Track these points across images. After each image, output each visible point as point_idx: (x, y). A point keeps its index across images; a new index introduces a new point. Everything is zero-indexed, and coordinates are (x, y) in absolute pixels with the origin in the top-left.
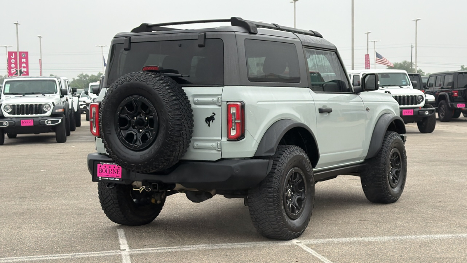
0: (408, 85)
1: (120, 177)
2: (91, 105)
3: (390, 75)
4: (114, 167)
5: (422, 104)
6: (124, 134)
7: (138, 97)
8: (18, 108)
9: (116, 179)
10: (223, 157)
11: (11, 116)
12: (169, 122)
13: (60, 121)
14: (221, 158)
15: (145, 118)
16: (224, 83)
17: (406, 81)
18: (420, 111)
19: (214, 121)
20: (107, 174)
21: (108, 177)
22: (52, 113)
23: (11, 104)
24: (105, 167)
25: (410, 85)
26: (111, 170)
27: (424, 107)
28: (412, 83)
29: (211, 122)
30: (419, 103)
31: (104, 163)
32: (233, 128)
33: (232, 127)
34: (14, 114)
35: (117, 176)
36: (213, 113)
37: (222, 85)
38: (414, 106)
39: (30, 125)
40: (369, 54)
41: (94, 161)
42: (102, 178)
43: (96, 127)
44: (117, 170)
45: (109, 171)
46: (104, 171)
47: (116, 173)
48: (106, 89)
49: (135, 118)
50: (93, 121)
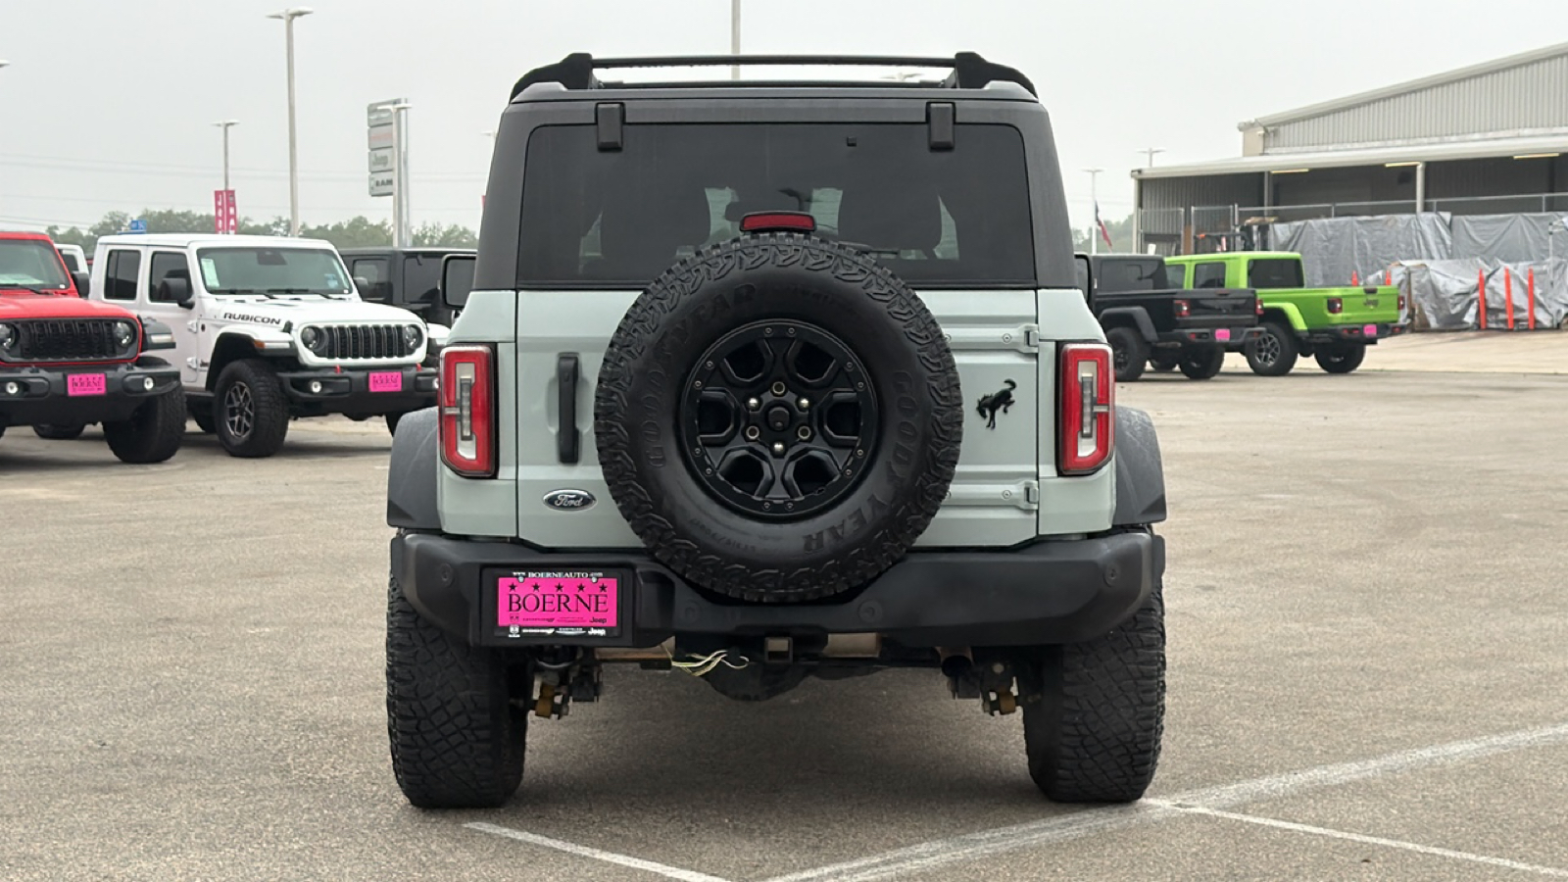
0: (346, 291)
1: (612, 622)
2: (448, 354)
3: (285, 256)
4: (581, 588)
5: (420, 355)
6: (718, 460)
7: (793, 326)
9: (593, 632)
10: (1040, 533)
12: (933, 414)
14: (1034, 535)
15: (798, 401)
16: (1036, 278)
17: (337, 278)
18: (420, 378)
19: (1009, 409)
20: (547, 616)
21: (553, 624)
24: (535, 587)
25: (350, 291)
26: (563, 599)
27: (425, 364)
28: (355, 282)
29: (999, 413)
30: (411, 351)
31: (532, 575)
32: (1086, 431)
33: (1082, 430)
35: (595, 621)
36: (1006, 382)
37: (1034, 285)
38: (395, 360)
40: (230, 188)
41: (484, 566)
42: (524, 631)
43: (474, 437)
44: (593, 597)
45: (556, 602)
46: (531, 602)
47: (589, 608)
48: (514, 293)
49: (753, 401)
50: (460, 417)
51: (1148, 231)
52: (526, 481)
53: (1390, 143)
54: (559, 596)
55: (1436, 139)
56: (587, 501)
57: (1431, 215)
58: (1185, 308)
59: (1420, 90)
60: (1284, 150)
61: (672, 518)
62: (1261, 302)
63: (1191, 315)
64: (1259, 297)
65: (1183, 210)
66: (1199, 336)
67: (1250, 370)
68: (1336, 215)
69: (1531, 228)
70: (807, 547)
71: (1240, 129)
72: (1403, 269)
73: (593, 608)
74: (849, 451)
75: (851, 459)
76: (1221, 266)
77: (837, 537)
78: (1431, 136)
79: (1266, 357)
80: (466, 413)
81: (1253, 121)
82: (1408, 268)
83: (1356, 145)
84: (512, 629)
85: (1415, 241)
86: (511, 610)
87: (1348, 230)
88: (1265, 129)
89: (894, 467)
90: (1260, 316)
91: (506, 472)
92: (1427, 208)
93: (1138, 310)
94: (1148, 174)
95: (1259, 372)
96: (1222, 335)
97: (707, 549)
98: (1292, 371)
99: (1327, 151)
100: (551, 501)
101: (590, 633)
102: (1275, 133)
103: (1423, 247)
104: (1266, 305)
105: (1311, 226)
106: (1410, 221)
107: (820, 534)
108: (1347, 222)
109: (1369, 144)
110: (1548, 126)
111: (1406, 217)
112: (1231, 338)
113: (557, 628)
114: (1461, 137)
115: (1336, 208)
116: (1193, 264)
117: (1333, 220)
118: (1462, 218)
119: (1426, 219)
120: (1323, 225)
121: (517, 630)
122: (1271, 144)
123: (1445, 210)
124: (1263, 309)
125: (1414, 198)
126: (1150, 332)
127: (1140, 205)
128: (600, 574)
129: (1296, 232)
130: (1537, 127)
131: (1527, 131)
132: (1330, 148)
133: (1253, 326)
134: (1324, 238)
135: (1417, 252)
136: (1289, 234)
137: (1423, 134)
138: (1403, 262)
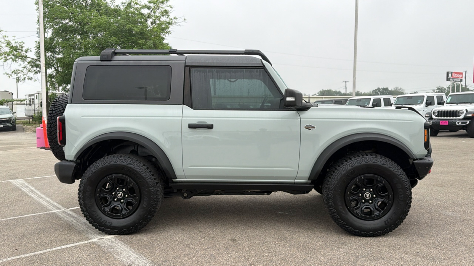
8: (441, 113)
11: (437, 118)
13: (468, 123)
22: (464, 117)
23: (438, 110)
34: (438, 117)
39: (445, 124)
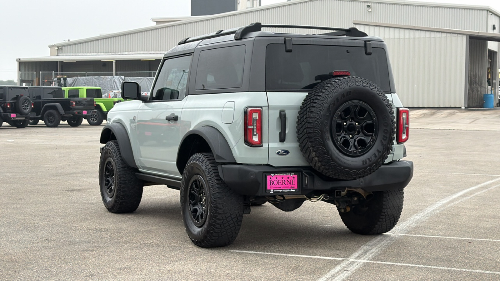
1: (296, 188)
4: (288, 178)
7: (358, 102)
10: (394, 159)
15: (356, 123)
16: (390, 90)
20: (279, 186)
21: (281, 189)
24: (277, 178)
31: (276, 174)
32: (404, 132)
35: (292, 187)
37: (390, 92)
41: (264, 172)
42: (274, 191)
43: (257, 135)
44: (291, 181)
45: (282, 183)
46: (275, 182)
47: (290, 184)
48: (265, 92)
49: (345, 123)
50: (253, 129)
51: (22, 79)
52: (271, 147)
53: (99, 54)
54: (283, 180)
55: (114, 53)
56: (287, 152)
57: (118, 77)
58: (74, 104)
59: (108, 38)
60: (64, 54)
61: (331, 157)
62: (95, 102)
63: (76, 106)
64: (95, 101)
65: (35, 72)
66: (79, 113)
67: (89, 124)
68: (87, 76)
69: (149, 82)
70: (363, 164)
71: (49, 47)
72: (113, 93)
73: (291, 184)
74: (371, 137)
75: (372, 139)
76: (77, 91)
77: (370, 161)
78: (112, 52)
79: (94, 120)
80: (255, 127)
81: (54, 45)
82: (115, 93)
83: (88, 54)
84: (271, 191)
85: (113, 85)
86: (270, 185)
87: (91, 81)
88: (58, 47)
89: (383, 141)
90: (95, 107)
91: (265, 145)
92: (116, 75)
93: (58, 104)
94: (22, 60)
95: (91, 124)
96: (85, 113)
97: (339, 165)
98: (102, 124)
99: (79, 55)
100: (278, 153)
101: (291, 191)
102: (61, 49)
103: (116, 87)
104: (97, 103)
105: (79, 79)
106: (111, 78)
107: (366, 160)
108: (91, 78)
109: (93, 54)
110: (148, 51)
111: (110, 77)
112: (87, 113)
113: (282, 190)
114: (122, 53)
115: (87, 73)
116: (68, 90)
117: (86, 77)
118: (127, 78)
119: (116, 78)
120: (83, 78)
121: (272, 191)
122: (60, 52)
123: (122, 75)
124: (96, 104)
125: (113, 71)
126: (62, 112)
127: (20, 70)
128: (293, 174)
129: (74, 81)
130: (145, 51)
131: (142, 52)
132: (80, 54)
133: (93, 110)
134: (84, 83)
135: (114, 88)
136: (72, 81)
137: (118, 51)
138: (113, 91)
